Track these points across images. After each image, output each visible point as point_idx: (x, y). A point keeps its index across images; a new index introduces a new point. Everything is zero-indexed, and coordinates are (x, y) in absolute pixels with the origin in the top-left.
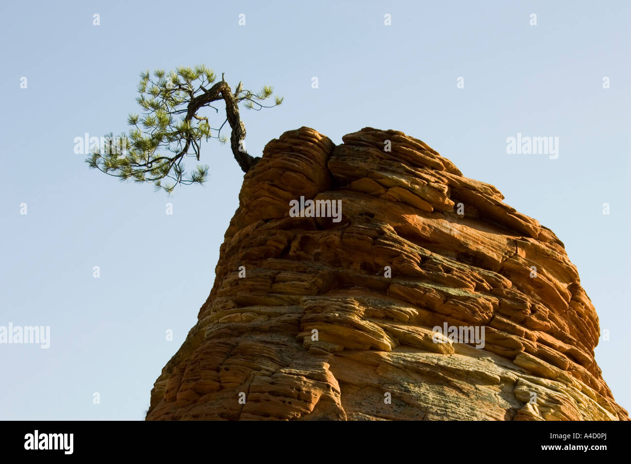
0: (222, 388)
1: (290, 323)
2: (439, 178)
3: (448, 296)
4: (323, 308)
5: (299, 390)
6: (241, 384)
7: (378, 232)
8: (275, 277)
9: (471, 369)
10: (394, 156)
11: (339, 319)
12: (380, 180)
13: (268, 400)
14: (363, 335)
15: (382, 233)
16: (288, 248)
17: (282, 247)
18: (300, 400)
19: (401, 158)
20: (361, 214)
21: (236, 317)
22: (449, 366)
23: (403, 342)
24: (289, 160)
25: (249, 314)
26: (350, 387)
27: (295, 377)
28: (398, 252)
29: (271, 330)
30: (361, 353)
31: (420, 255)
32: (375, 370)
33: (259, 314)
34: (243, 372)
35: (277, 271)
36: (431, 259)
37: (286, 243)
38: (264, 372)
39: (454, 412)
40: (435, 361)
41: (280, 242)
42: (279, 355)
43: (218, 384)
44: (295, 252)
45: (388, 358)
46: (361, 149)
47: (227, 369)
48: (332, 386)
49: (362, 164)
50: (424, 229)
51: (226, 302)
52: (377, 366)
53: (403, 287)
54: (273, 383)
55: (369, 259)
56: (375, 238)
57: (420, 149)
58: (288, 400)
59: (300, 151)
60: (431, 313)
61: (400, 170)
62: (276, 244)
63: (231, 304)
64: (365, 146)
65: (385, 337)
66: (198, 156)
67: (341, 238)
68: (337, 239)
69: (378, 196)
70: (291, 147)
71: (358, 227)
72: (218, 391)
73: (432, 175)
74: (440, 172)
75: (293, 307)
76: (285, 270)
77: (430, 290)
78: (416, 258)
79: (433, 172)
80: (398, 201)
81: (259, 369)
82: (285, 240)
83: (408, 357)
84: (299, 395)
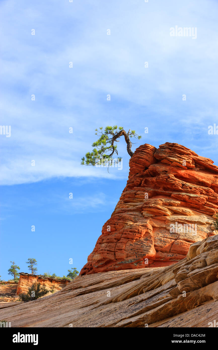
0: (116, 230)
1: (139, 208)
2: (189, 158)
3: (190, 197)
4: (149, 203)
5: (139, 230)
6: (122, 229)
7: (168, 177)
8: (136, 193)
9: (196, 221)
10: (174, 151)
11: (154, 206)
12: (169, 160)
13: (129, 234)
14: (160, 211)
15: (169, 177)
16: (141, 183)
17: (139, 183)
18: (139, 233)
19: (176, 152)
20: (163, 172)
21: (124, 206)
22: (189, 220)
23: (175, 213)
24: (141, 155)
25: (128, 205)
26: (156, 228)
27: (138, 226)
28: (174, 183)
29: (133, 211)
30: (160, 217)
31: (182, 184)
32: (165, 222)
33: (131, 205)
34: (122, 225)
35: (137, 191)
36: (185, 185)
37: (140, 182)
38: (128, 225)
39: (188, 235)
40: (184, 218)
41: (138, 181)
42: (134, 219)
43: (115, 229)
44: (143, 184)
45: (169, 218)
46: (164, 150)
47: (117, 224)
48: (149, 228)
49: (164, 155)
50: (184, 175)
51: (122, 201)
52: (165, 221)
53: (175, 195)
54: (131, 228)
55: (165, 186)
56: (167, 179)
57: (182, 149)
58: (135, 233)
59: (144, 152)
60: (185, 203)
61: (176, 156)
62: (137, 182)
63: (123, 202)
64: (165, 149)
65: (168, 211)
66: (117, 154)
67: (156, 179)
68: (155, 180)
69: (169, 165)
70: (141, 151)
71: (162, 176)
72: (115, 231)
73: (187, 157)
74: (190, 156)
75: (141, 203)
76: (139, 191)
77: (184, 195)
78: (180, 185)
79: (187, 156)
80: (176, 166)
81: (127, 224)
82: (140, 181)
83: (176, 217)
84: (138, 232)
